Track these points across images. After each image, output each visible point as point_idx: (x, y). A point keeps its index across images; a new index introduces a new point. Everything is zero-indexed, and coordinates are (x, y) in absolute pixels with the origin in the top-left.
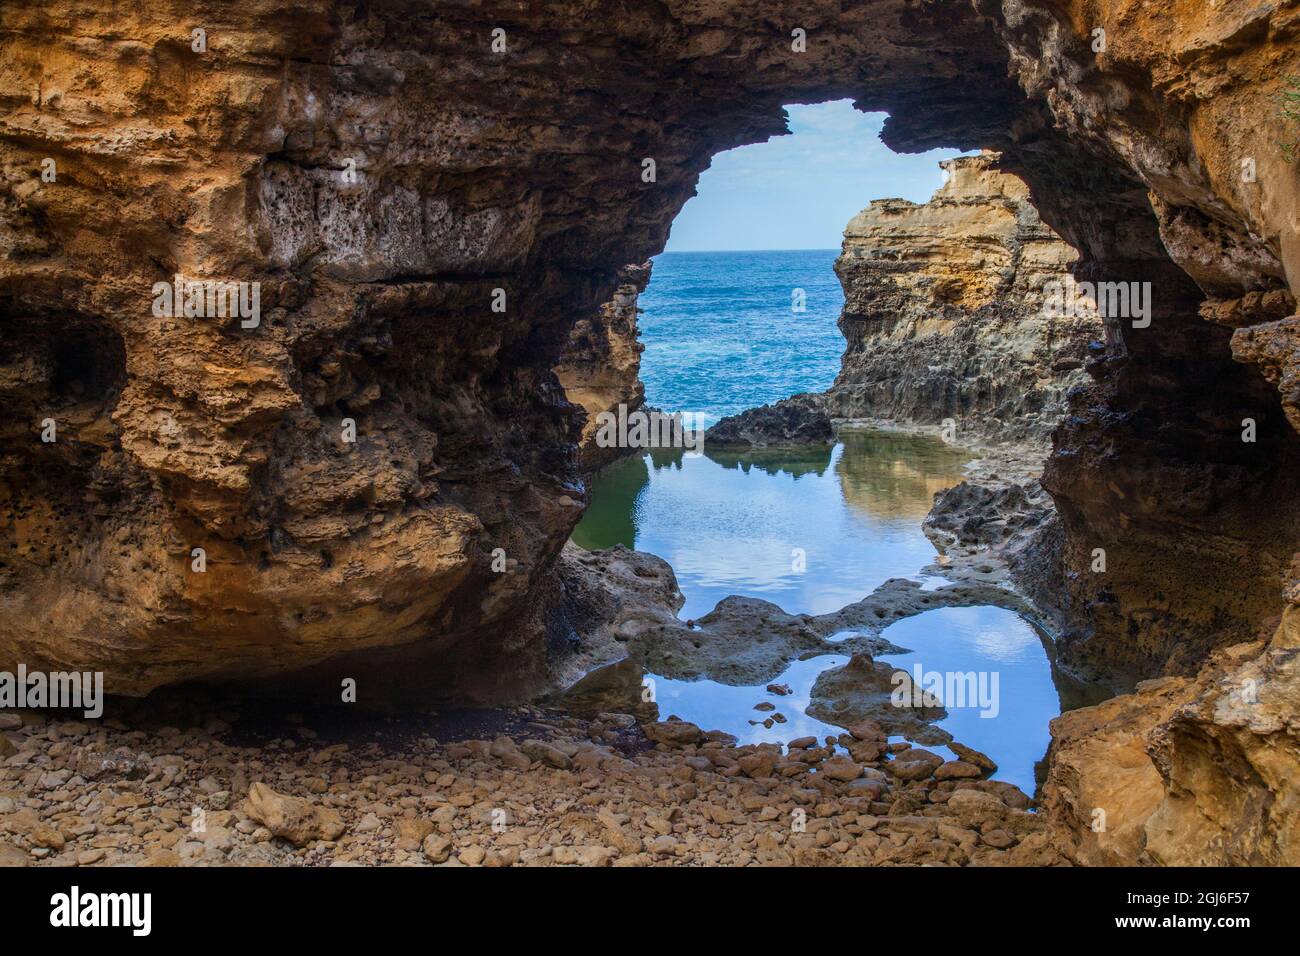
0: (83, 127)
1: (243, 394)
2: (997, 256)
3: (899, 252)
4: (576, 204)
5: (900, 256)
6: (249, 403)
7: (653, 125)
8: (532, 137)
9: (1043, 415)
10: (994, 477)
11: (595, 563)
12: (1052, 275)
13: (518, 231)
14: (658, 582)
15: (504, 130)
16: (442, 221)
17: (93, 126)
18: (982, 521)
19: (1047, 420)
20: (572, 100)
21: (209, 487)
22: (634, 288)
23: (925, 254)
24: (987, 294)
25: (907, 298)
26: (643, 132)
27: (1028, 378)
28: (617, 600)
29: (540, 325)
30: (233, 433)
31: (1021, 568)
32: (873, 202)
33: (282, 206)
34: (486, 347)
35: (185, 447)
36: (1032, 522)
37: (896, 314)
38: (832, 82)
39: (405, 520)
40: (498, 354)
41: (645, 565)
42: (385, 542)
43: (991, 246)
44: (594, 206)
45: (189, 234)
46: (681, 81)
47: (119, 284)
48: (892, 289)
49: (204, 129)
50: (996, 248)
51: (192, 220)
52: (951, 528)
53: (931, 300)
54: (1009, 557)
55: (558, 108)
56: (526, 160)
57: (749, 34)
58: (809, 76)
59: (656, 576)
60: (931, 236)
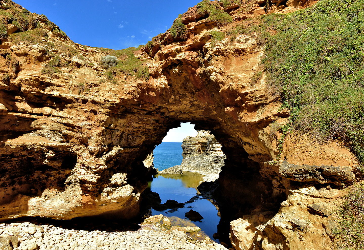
0: (76, 122)
1: (97, 166)
3: (191, 144)
6: (98, 168)
8: (146, 126)
12: (214, 149)
13: (142, 140)
15: (142, 125)
16: (131, 139)
17: (78, 122)
21: (90, 182)
23: (195, 145)
25: (192, 151)
26: (161, 126)
27: (211, 164)
30: (95, 173)
31: (214, 195)
32: (187, 136)
33: (107, 135)
34: (133, 158)
35: (86, 175)
37: (190, 154)
38: (188, 120)
39: (122, 188)
40: (135, 159)
42: (118, 192)
43: (205, 144)
44: (152, 136)
45: (92, 139)
46: (167, 119)
47: (78, 147)
48: (190, 150)
49: (96, 123)
51: (92, 137)
52: (202, 188)
53: (196, 151)
54: (212, 193)
55: (150, 122)
56: (144, 130)
57: (178, 113)
58: (185, 119)
59: (156, 196)
60: (196, 142)
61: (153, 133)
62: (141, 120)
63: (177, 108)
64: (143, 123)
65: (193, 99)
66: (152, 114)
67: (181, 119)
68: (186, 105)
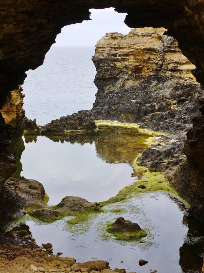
2: (155, 56)
3: (117, 54)
5: (118, 55)
8: (3, 28)
10: (159, 145)
12: (176, 65)
14: (38, 191)
18: (157, 163)
19: (177, 122)
20: (20, 15)
23: (127, 55)
24: (151, 70)
25: (121, 72)
27: (168, 105)
28: (24, 199)
31: (173, 181)
32: (107, 34)
36: (176, 164)
37: (117, 78)
38: (109, 4)
41: (33, 185)
43: (152, 53)
48: (115, 68)
50: (155, 53)
52: (146, 166)
53: (130, 73)
54: (168, 177)
55: (15, 18)
59: (37, 188)
60: (130, 48)
61: (22, 41)
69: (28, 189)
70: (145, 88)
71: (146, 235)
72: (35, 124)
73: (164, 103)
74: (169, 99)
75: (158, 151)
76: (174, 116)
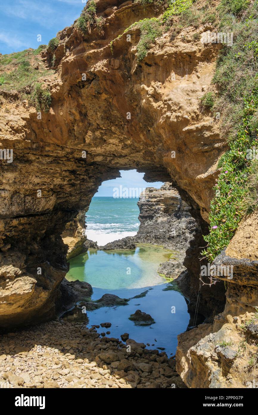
2: (177, 202)
3: (153, 200)
4: (67, 195)
7: (85, 177)
8: (54, 181)
9: (187, 243)
10: (175, 260)
11: (71, 285)
13: (50, 203)
14: (88, 290)
15: (46, 180)
16: (30, 202)
20: (64, 173)
22: (84, 211)
23: (159, 201)
25: (155, 212)
27: (183, 233)
28: (76, 296)
29: (57, 224)
31: (180, 285)
32: (147, 188)
34: (42, 231)
37: (153, 216)
38: (130, 166)
39: (15, 280)
40: (45, 232)
41: (84, 285)
43: (175, 200)
44: (71, 195)
46: (92, 167)
48: (151, 210)
53: (161, 212)
54: (177, 282)
55: (60, 174)
56: (52, 187)
57: (109, 157)
58: (125, 165)
59: (87, 288)
60: (161, 197)
61: (70, 190)
62: (43, 172)
63: (103, 150)
64: (48, 176)
65: (124, 136)
66: (60, 162)
67: (118, 165)
68: (116, 145)
69: (80, 288)
70: (169, 222)
71: (154, 323)
72: (96, 245)
73: (181, 232)
74: (184, 229)
75: (172, 264)
76: (187, 240)
